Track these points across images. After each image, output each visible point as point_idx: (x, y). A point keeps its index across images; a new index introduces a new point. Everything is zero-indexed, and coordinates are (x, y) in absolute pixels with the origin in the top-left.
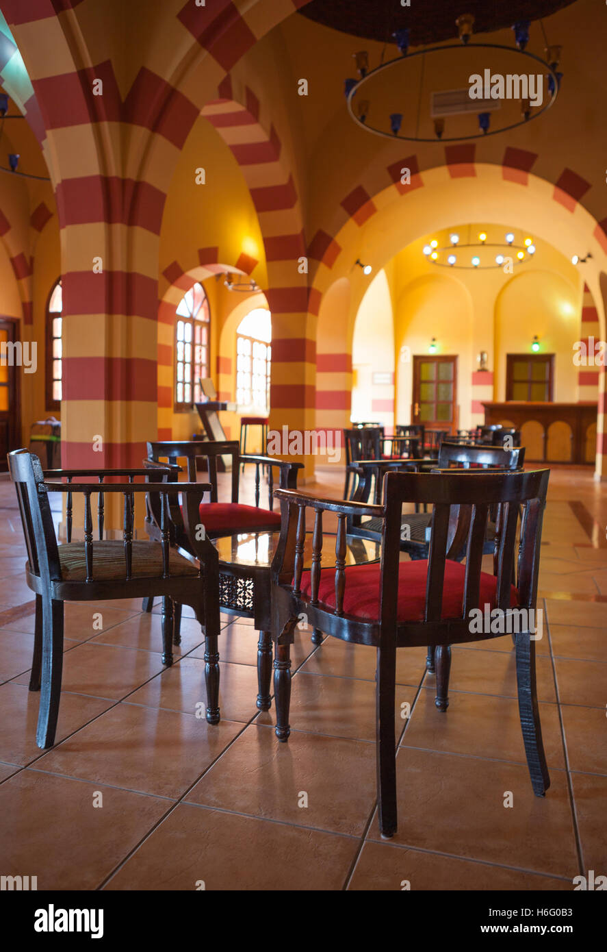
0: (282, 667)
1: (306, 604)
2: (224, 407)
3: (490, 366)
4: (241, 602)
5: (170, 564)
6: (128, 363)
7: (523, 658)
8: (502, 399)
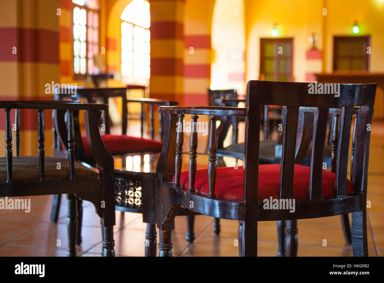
0: (165, 248)
1: (185, 193)
2: (112, 77)
3: (319, 46)
4: (131, 201)
5: (75, 169)
6: (36, 33)
7: (357, 234)
8: (329, 69)
